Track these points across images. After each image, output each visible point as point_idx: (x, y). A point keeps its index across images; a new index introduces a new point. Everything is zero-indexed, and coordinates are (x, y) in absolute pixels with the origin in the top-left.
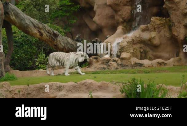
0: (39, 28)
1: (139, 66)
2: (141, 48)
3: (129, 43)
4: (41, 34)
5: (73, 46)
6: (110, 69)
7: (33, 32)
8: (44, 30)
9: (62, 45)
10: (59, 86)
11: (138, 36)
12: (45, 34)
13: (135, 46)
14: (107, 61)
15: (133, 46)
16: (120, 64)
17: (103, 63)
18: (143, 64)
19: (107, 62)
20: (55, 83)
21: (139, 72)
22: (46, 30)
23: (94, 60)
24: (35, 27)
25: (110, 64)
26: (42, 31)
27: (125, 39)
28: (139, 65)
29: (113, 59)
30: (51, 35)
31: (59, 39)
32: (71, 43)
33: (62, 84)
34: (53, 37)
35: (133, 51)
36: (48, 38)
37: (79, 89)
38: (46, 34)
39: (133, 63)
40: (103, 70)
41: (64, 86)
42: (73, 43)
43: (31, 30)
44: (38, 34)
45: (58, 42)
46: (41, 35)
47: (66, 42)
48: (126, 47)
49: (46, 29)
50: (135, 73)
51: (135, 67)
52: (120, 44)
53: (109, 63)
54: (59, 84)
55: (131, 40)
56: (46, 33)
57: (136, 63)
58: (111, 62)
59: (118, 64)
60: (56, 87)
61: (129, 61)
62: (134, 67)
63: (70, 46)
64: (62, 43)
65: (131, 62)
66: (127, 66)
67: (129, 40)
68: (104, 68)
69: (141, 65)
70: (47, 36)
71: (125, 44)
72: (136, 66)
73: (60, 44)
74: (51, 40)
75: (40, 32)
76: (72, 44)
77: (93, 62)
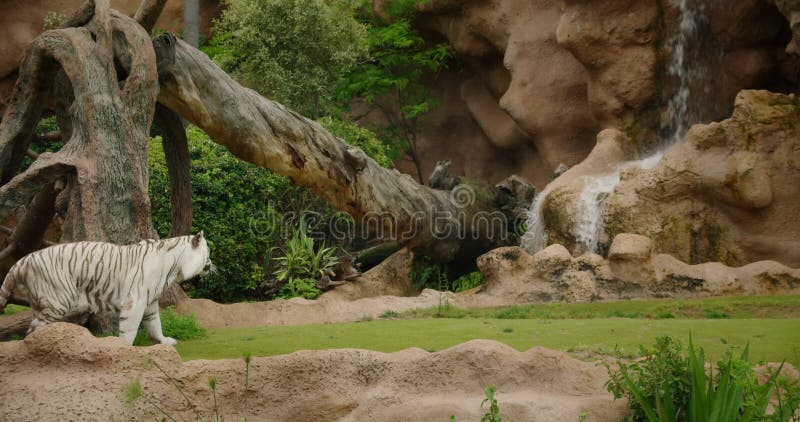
0: (289, 135)
1: (684, 288)
2: (693, 215)
3: (646, 195)
4: (299, 161)
5: (423, 206)
6: (567, 301)
7: (267, 153)
8: (310, 142)
9: (379, 204)
10: (365, 363)
11: (682, 169)
12: (314, 161)
13: (670, 210)
14: (557, 265)
15: (662, 206)
16: (608, 281)
17: (540, 276)
18: (701, 281)
19: (557, 273)
20: (352, 350)
21: (686, 312)
22: (317, 145)
23: (506, 263)
24: (274, 131)
25: (569, 277)
26: (303, 149)
27: (631, 182)
28: (685, 284)
29: (580, 258)
30: (336, 164)
31: (367, 177)
32: (413, 194)
33: (380, 356)
34: (345, 172)
35: (663, 228)
36: (324, 174)
37: (444, 375)
38: (317, 159)
39: (659, 277)
40: (541, 302)
41: (385, 366)
42: (420, 196)
43: (257, 142)
44: (288, 158)
45: (362, 190)
46: (298, 164)
47: (393, 190)
48: (634, 210)
49: (319, 142)
50: (669, 316)
51: (669, 293)
52: (608, 201)
53: (564, 274)
54: (367, 355)
55: (653, 185)
56: (319, 156)
57: (671, 276)
58: (569, 272)
59: (599, 279)
60: (353, 369)
61: (645, 266)
62: (663, 293)
63: (410, 206)
64: (379, 196)
65: (651, 272)
66: (637, 286)
67: (646, 185)
68: (545, 296)
69: (694, 284)
70: (321, 168)
71: (629, 199)
72: (673, 290)
73: (372, 197)
74: (335, 183)
75: (292, 151)
76: (419, 201)
77: (501, 271)
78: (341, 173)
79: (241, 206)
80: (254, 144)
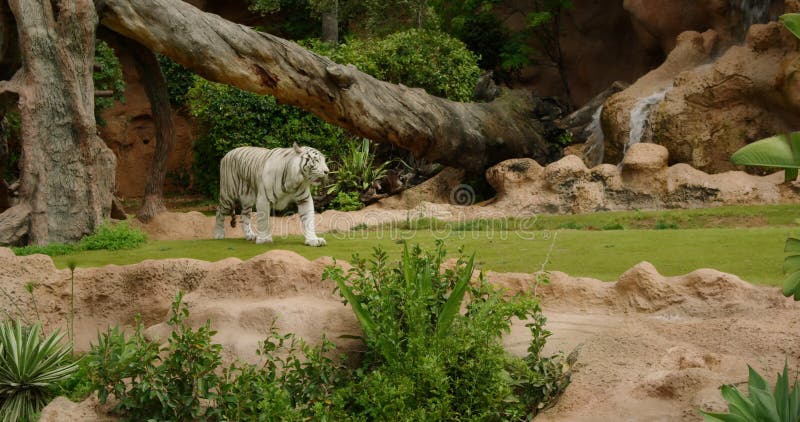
0: (256, 55)
1: (697, 198)
2: (749, 121)
3: (694, 102)
4: (270, 81)
5: (432, 119)
6: (573, 213)
7: (230, 74)
8: (282, 62)
9: (375, 119)
10: (189, 271)
11: (731, 73)
12: (288, 80)
13: (721, 116)
14: (567, 176)
15: (714, 113)
16: (618, 192)
17: (548, 188)
18: (717, 190)
19: (568, 184)
20: (183, 260)
21: (699, 221)
22: (290, 64)
23: (511, 176)
24: (239, 53)
25: (579, 188)
26: (274, 70)
27: (682, 87)
28: (699, 194)
29: (593, 169)
30: (316, 82)
31: (354, 93)
32: (419, 108)
34: (327, 90)
35: (711, 135)
36: (302, 92)
38: (291, 78)
39: (671, 187)
40: (548, 214)
42: (428, 109)
43: (216, 64)
44: (255, 78)
45: (350, 106)
46: (269, 83)
47: (393, 105)
48: (681, 117)
49: (292, 61)
51: (680, 204)
52: (657, 108)
53: (575, 186)
54: (195, 264)
55: (701, 90)
56: (294, 74)
57: (685, 186)
58: (581, 183)
59: (609, 191)
60: (181, 277)
61: (659, 176)
62: (674, 203)
63: (417, 119)
64: (374, 112)
65: (664, 183)
66: (648, 197)
67: (694, 90)
68: (551, 208)
69: (707, 194)
70: (299, 87)
71: (677, 107)
72: (685, 200)
73: (364, 113)
74: (317, 100)
75: (261, 72)
76: (425, 115)
77: (507, 183)
78: (322, 90)
79: (296, 122)
80: (214, 67)
